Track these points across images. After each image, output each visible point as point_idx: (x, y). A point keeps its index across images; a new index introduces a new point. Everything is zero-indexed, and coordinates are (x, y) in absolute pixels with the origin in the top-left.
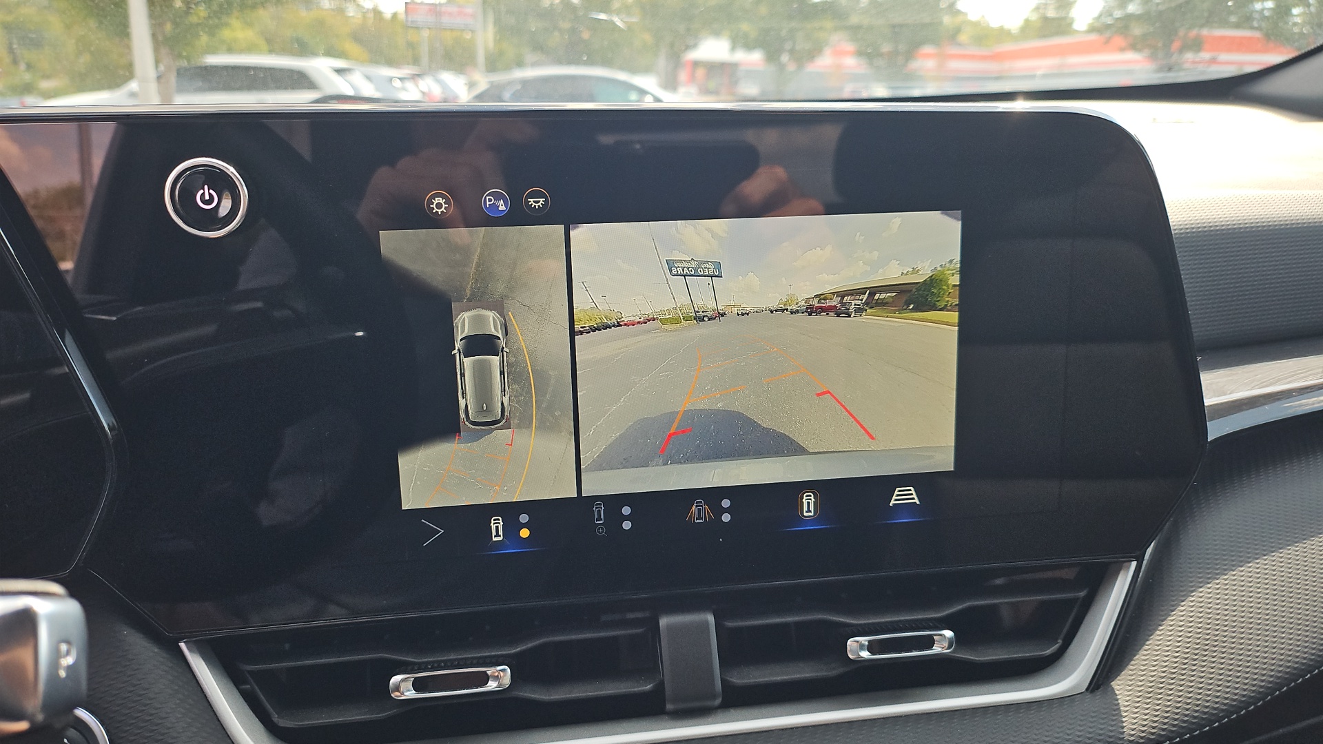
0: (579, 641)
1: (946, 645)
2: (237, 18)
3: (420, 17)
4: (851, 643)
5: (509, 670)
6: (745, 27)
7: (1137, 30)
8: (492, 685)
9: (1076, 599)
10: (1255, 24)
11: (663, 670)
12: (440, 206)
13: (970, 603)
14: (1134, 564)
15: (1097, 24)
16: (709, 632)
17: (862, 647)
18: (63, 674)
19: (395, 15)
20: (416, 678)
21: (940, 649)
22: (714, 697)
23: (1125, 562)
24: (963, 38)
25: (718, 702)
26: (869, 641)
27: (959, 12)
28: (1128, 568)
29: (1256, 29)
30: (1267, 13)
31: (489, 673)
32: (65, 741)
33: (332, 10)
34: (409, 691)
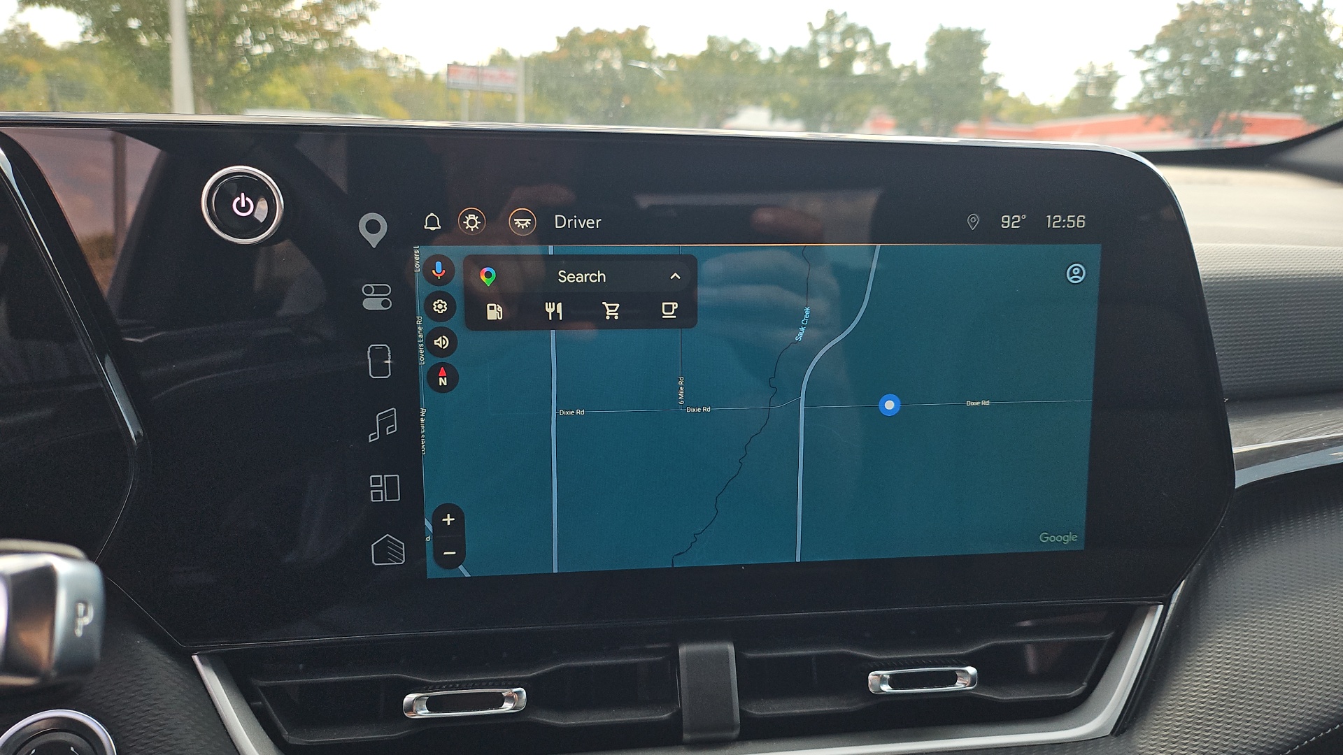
0: (597, 667)
1: (968, 680)
2: (279, 74)
3: (462, 79)
4: (871, 676)
5: (525, 693)
6: (786, 98)
7: (1178, 111)
8: (507, 707)
9: (1100, 642)
10: (1296, 107)
11: (681, 700)
12: (472, 222)
13: (995, 642)
14: (1161, 607)
15: (1137, 105)
16: (728, 662)
17: (883, 680)
18: (79, 633)
19: (436, 76)
20: (430, 697)
21: (963, 686)
22: (732, 728)
23: (1153, 605)
24: (1003, 115)
25: (736, 733)
26: (891, 675)
27: (999, 89)
28: (1155, 611)
29: (1298, 112)
30: (1307, 98)
31: (504, 694)
32: (72, 749)
33: (375, 70)
34: (422, 710)
